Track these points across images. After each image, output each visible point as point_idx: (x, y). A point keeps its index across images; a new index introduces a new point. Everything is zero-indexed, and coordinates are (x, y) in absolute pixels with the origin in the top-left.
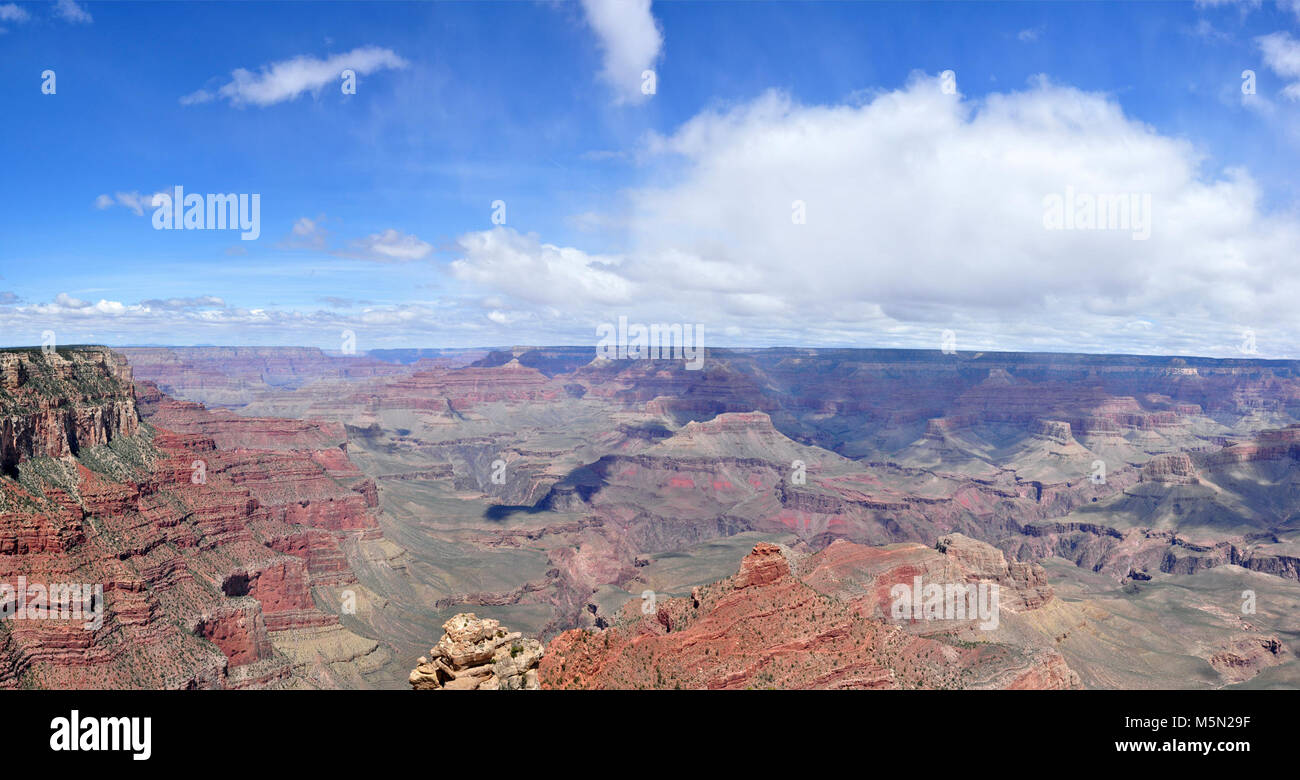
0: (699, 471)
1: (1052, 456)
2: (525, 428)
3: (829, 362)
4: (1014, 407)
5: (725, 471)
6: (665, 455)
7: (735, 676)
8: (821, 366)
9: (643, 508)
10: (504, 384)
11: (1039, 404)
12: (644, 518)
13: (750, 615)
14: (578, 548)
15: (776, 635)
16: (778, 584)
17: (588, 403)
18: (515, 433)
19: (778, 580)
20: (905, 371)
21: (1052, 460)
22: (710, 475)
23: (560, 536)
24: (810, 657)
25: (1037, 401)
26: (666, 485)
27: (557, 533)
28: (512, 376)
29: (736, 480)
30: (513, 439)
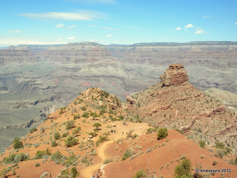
0: (93, 80)
1: (220, 74)
2: (26, 71)
3: (132, 47)
4: (202, 59)
5: (102, 80)
6: (80, 75)
7: (184, 128)
8: (130, 49)
9: (73, 93)
10: (16, 55)
11: (211, 57)
12: (75, 97)
13: (177, 99)
14: (51, 107)
15: (193, 109)
16: (185, 85)
17: (49, 62)
18: (22, 73)
19: (184, 83)
20: (160, 49)
21: (220, 76)
22: (97, 81)
23: (44, 103)
24: (212, 121)
25: (211, 56)
26: (81, 85)
27: (43, 102)
28: (19, 52)
29: (106, 83)
30: (21, 74)
